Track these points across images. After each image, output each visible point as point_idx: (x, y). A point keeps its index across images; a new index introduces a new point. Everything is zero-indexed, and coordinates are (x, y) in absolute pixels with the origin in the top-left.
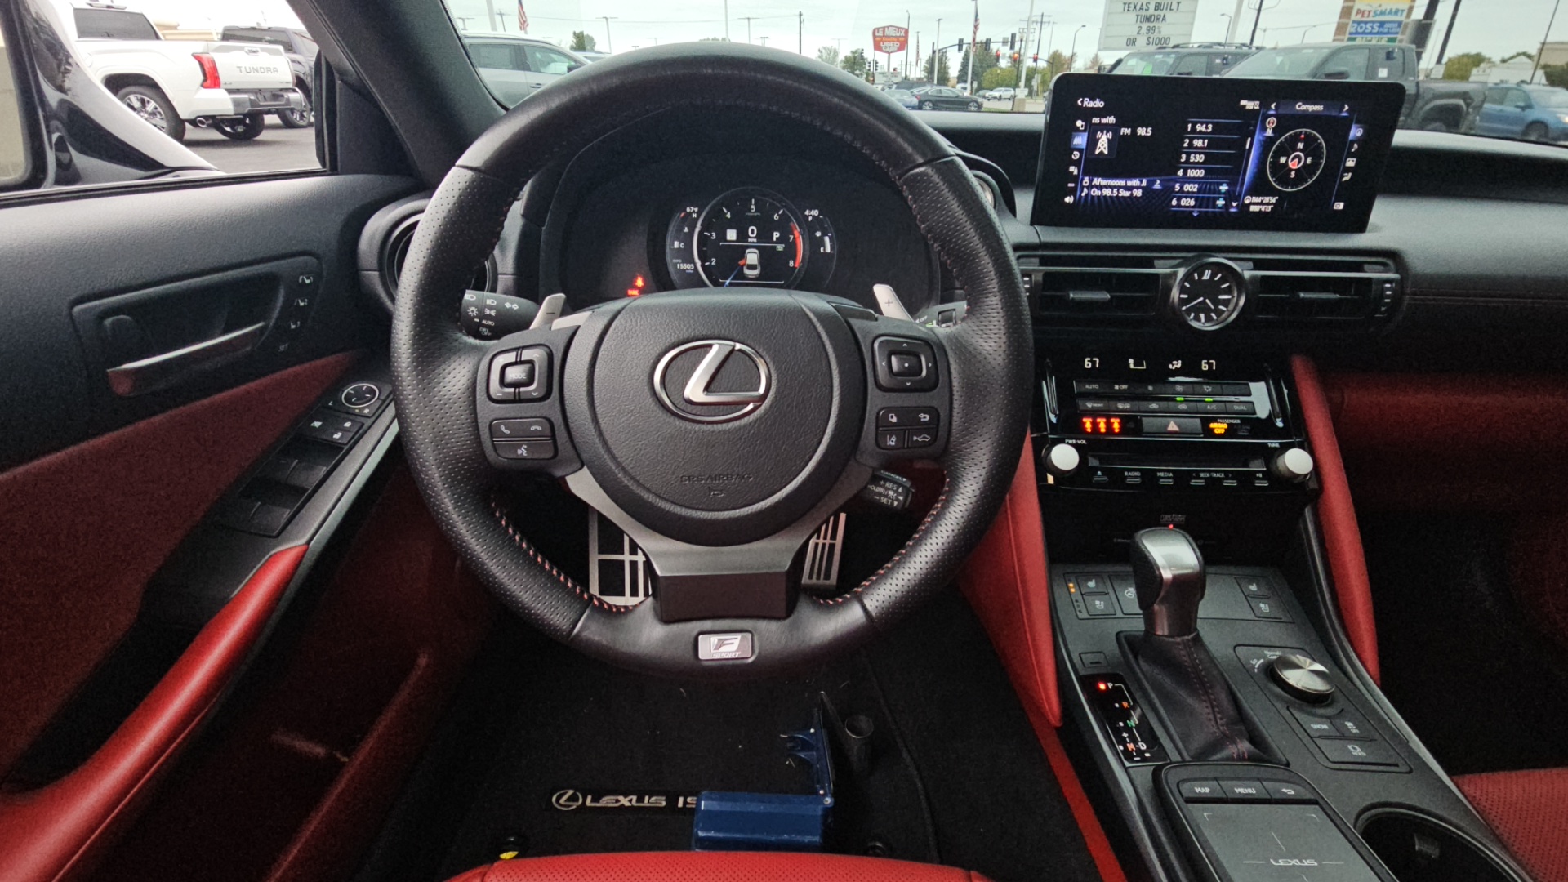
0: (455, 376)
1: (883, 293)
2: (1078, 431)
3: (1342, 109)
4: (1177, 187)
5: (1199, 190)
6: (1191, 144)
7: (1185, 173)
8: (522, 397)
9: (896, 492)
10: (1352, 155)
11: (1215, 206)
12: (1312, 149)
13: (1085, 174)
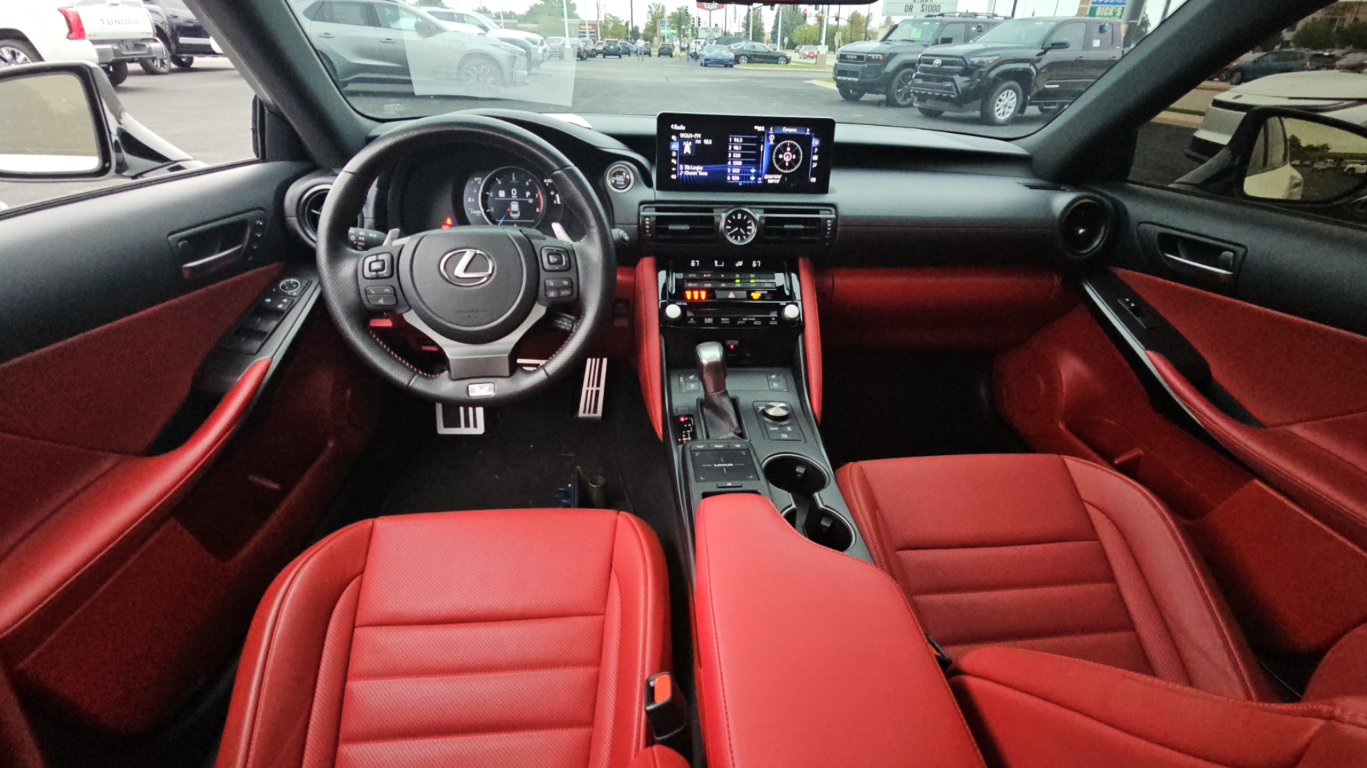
0: (347, 268)
1: (557, 227)
2: (683, 298)
3: (806, 131)
4: (729, 170)
5: (741, 172)
6: (733, 149)
7: (732, 163)
8: (380, 276)
9: (568, 323)
10: (814, 154)
11: (750, 180)
12: (796, 152)
13: (680, 163)
